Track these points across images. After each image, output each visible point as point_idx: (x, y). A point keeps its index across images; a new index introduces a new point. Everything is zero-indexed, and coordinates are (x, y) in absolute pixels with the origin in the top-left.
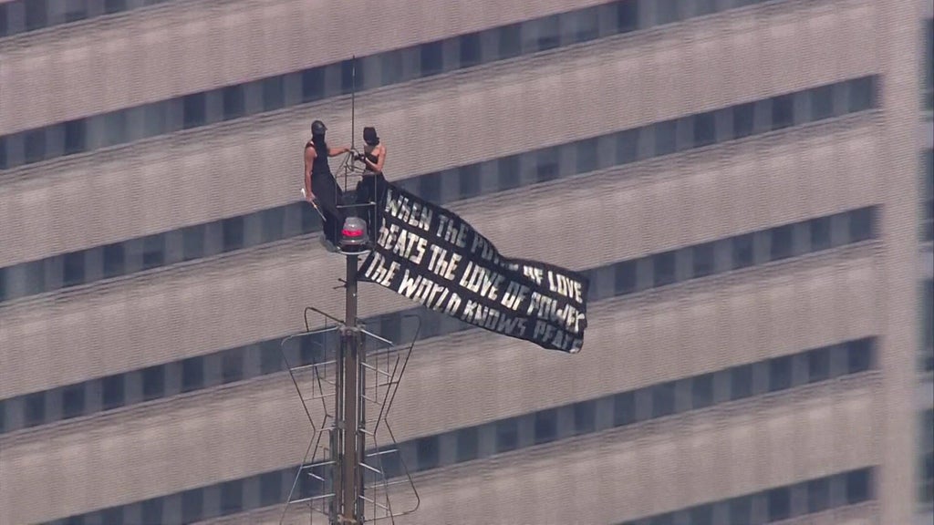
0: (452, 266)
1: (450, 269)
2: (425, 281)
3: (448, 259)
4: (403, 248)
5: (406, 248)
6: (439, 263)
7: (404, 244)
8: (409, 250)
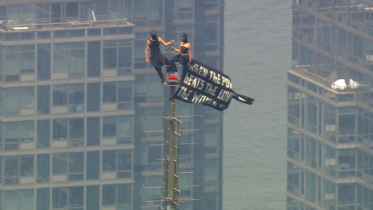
0: (215, 91)
1: (214, 92)
2: (203, 96)
3: (213, 88)
4: (195, 85)
5: (196, 84)
6: (210, 89)
7: (195, 82)
8: (198, 85)
